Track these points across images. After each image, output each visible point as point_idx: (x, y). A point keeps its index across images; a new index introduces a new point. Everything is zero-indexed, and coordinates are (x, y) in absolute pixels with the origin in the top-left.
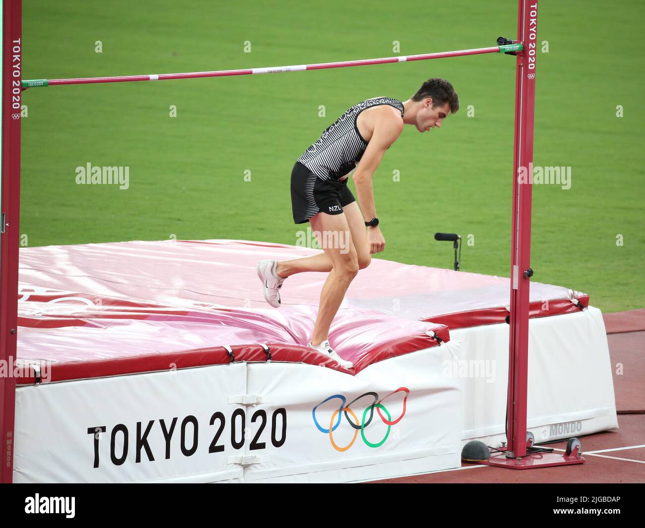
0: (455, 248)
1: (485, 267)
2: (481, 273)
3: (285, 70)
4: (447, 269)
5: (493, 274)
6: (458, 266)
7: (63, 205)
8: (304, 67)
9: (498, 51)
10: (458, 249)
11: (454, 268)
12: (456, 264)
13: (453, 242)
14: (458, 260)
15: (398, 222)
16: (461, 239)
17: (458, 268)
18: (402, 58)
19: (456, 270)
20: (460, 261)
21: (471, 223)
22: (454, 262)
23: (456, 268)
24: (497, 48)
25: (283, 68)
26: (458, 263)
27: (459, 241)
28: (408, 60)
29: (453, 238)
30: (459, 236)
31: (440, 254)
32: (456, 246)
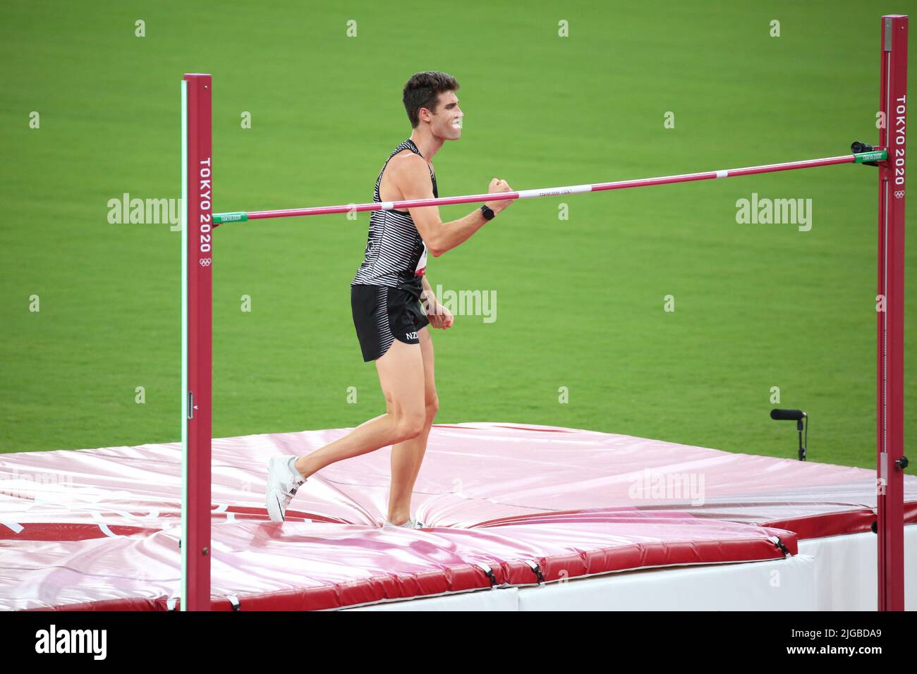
0: (798, 429)
1: (841, 455)
2: (835, 464)
3: (563, 192)
4: (788, 459)
5: (852, 465)
6: (804, 454)
7: (269, 380)
8: (588, 187)
9: (853, 161)
10: (803, 431)
11: (798, 458)
12: (801, 451)
13: (795, 422)
14: (803, 446)
15: (719, 396)
16: (807, 417)
17: (804, 457)
18: (721, 173)
19: (801, 460)
20: (806, 447)
21: (819, 395)
22: (798, 449)
23: (802, 457)
24: (851, 156)
25: (560, 190)
26: (803, 451)
27: (804, 420)
28: (730, 175)
29: (796, 416)
30: (805, 414)
31: (778, 439)
32: (800, 426)
